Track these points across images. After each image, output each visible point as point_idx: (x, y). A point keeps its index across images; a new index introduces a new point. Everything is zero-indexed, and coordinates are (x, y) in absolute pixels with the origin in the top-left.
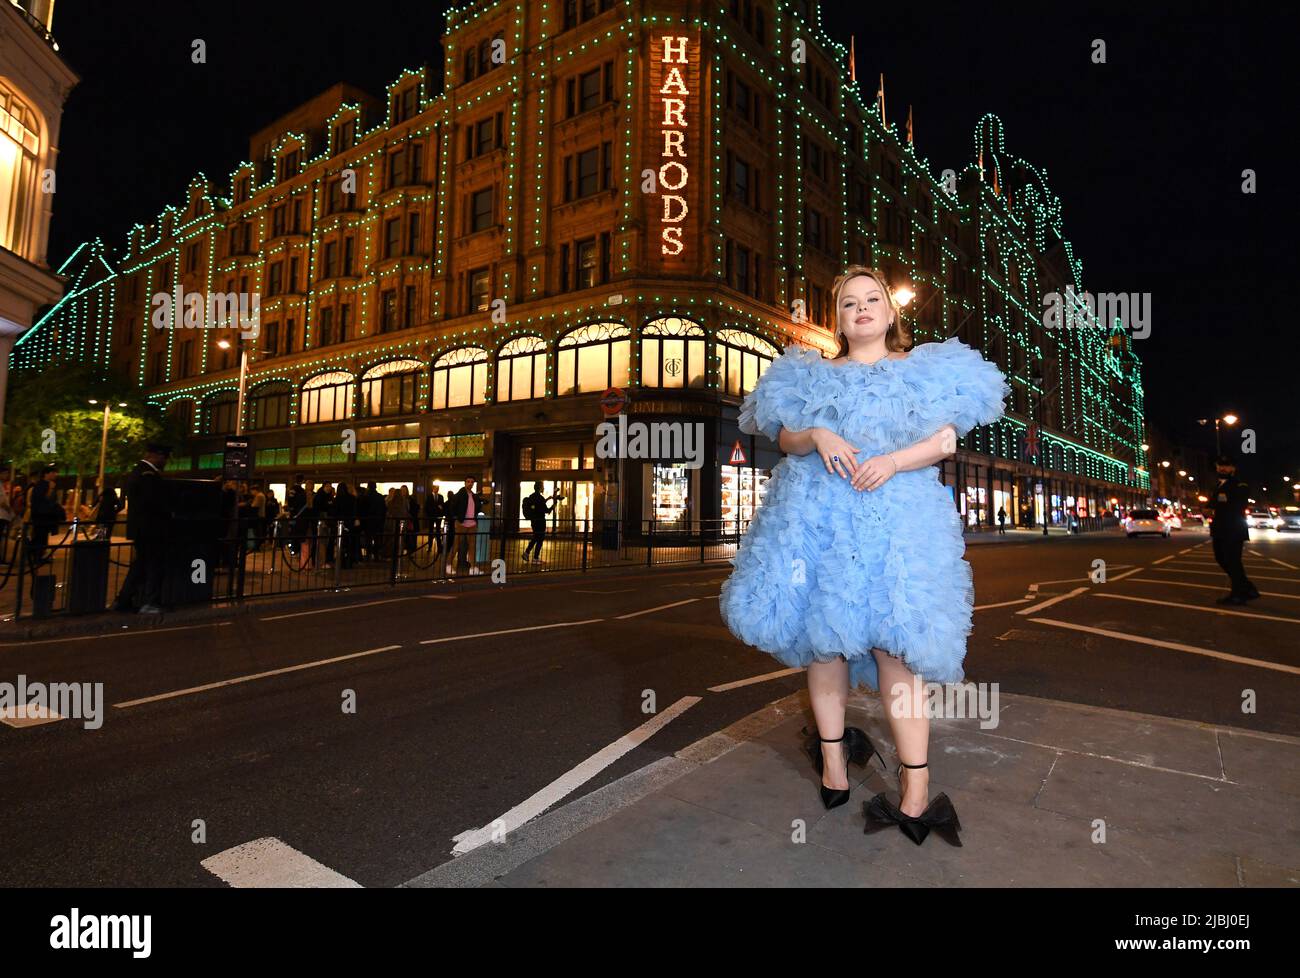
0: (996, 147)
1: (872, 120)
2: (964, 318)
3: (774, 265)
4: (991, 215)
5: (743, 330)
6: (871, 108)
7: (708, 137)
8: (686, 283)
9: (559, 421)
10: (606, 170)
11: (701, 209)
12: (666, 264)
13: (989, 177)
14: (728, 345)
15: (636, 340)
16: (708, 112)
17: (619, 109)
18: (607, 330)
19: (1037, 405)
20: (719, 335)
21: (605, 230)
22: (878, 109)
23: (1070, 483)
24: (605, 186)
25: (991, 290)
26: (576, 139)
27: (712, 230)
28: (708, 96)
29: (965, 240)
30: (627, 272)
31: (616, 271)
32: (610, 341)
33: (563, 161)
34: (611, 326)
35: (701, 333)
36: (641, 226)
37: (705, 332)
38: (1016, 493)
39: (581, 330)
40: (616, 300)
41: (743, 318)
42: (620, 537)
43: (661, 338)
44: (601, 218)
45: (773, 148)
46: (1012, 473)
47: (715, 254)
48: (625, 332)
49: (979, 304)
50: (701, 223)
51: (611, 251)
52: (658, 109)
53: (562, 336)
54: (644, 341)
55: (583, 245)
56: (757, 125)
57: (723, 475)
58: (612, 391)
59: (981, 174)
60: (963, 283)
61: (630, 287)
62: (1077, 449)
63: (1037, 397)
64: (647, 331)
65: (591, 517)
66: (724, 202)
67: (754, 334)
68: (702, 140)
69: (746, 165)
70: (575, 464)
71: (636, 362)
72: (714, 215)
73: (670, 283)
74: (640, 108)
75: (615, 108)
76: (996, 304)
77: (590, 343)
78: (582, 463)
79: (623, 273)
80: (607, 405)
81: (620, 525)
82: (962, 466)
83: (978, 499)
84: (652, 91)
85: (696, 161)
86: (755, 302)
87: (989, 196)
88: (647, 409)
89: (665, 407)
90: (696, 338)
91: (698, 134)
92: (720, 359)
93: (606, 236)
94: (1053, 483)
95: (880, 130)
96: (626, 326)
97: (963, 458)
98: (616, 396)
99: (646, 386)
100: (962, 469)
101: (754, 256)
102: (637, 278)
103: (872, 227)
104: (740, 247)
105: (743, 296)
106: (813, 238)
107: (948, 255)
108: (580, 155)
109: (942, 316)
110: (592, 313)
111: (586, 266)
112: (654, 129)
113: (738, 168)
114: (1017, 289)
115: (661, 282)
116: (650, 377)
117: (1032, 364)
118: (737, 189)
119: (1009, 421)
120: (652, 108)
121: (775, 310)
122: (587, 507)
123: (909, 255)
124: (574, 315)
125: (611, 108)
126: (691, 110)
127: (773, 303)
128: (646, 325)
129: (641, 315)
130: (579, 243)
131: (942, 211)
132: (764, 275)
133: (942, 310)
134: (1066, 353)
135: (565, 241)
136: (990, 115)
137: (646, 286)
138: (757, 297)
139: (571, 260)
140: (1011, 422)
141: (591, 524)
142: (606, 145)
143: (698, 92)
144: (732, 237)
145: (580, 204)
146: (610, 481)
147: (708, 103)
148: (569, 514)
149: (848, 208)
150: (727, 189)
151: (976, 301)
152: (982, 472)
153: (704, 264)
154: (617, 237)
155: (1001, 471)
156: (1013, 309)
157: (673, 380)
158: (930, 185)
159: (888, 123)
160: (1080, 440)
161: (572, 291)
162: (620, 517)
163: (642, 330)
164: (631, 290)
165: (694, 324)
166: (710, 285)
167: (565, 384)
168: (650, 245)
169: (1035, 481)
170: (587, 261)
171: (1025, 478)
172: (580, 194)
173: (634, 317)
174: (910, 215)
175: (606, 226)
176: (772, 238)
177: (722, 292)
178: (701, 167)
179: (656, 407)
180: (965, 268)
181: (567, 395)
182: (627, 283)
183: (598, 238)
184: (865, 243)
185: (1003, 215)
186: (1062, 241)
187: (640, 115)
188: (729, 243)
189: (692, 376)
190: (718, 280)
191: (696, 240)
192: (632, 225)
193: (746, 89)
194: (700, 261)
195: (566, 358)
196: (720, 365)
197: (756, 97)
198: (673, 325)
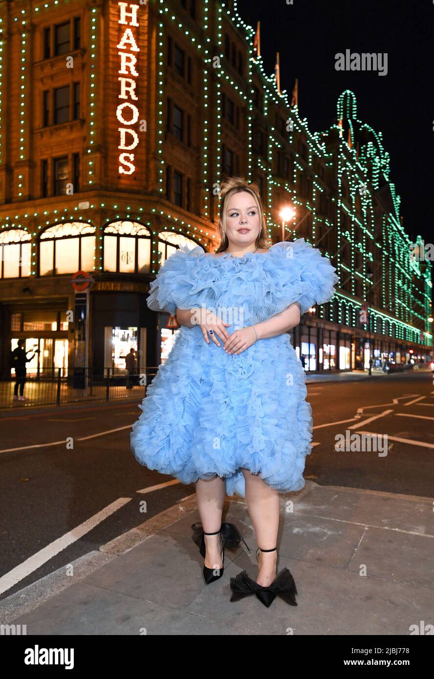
0: (351, 114)
1: (270, 86)
2: (326, 231)
3: (201, 188)
4: (345, 161)
5: (178, 233)
6: (269, 78)
7: (153, 87)
8: (137, 197)
9: (41, 295)
10: (76, 105)
11: (148, 142)
12: (122, 181)
13: (346, 134)
14: (167, 243)
15: (100, 235)
16: (153, 67)
17: (86, 57)
18: (78, 228)
19: (369, 291)
20: (162, 235)
21: (75, 151)
22: (275, 79)
23: (386, 342)
24: (75, 116)
25: (344, 214)
26: (52, 77)
27: (157, 158)
28: (154, 54)
29: (329, 178)
30: (93, 185)
31: (84, 184)
32: (80, 236)
33: (41, 94)
34: (81, 225)
35: (148, 234)
36: (103, 150)
37: (151, 233)
38: (353, 348)
39: (57, 226)
40: (85, 205)
41: (178, 224)
42: (87, 380)
43: (118, 236)
44: (72, 142)
45: (201, 100)
46: (351, 336)
47: (158, 176)
48: (92, 230)
49: (335, 223)
50: (148, 153)
51: (81, 168)
52: (116, 60)
53: (43, 231)
54: (106, 237)
55: (59, 161)
56: (189, 81)
57: (162, 335)
58: (80, 274)
59: (341, 133)
60: (326, 208)
61: (95, 196)
62: (391, 320)
63: (369, 286)
64: (107, 230)
65: (67, 366)
66: (165, 137)
67: (186, 236)
68: (149, 88)
69: (182, 111)
70: (54, 327)
71: (100, 253)
72: (158, 147)
73: (125, 195)
74: (102, 57)
75: (83, 56)
76: (346, 223)
77: (65, 237)
78: (59, 326)
79: (89, 185)
80: (77, 284)
81: (87, 371)
82: (321, 330)
83: (330, 353)
84: (111, 45)
85: (144, 104)
86: (186, 213)
87: (344, 147)
88: (108, 288)
89: (121, 286)
90: (144, 237)
91: (146, 83)
92: (161, 253)
93: (76, 156)
94: (376, 342)
95: (275, 94)
96: (92, 226)
97: (322, 326)
98: (83, 277)
99: (107, 271)
100: (321, 332)
101: (186, 179)
102: (99, 190)
103: (267, 164)
104: (176, 172)
105: (178, 209)
106: (227, 169)
107: (318, 187)
108: (56, 90)
109: (312, 230)
110: (66, 215)
111: (62, 178)
112: (113, 76)
113: (176, 113)
114: (359, 214)
115: (118, 194)
116: (110, 265)
117: (366, 265)
118: (174, 129)
119: (351, 302)
120: (111, 59)
121: (200, 220)
122: (64, 358)
123: (292, 186)
124: (51, 216)
125: (79, 55)
126: (140, 64)
127: (199, 214)
128: (107, 225)
129: (103, 219)
130: (55, 160)
131: (315, 156)
132: (193, 194)
133: (312, 225)
134: (387, 258)
135: (45, 157)
136: (348, 92)
137: (106, 196)
138: (188, 210)
139: (49, 173)
140: (353, 303)
141: (67, 370)
142: (76, 84)
143: (146, 51)
144: (171, 164)
145: (56, 129)
146: (79, 340)
147: (154, 60)
148: (49, 363)
149: (252, 150)
150: (167, 127)
151: (333, 220)
152: (334, 335)
153: (150, 183)
154: (85, 158)
155: (345, 334)
156: (357, 228)
157: (127, 267)
158: (308, 138)
159: (281, 90)
160: (393, 314)
161: (51, 197)
162: (87, 366)
163: (104, 229)
164: (96, 199)
165: (143, 227)
166: (155, 198)
167: (46, 268)
168: (110, 166)
169: (365, 340)
170: (62, 175)
171: (359, 339)
172: (56, 122)
173: (98, 219)
174: (295, 159)
175: (77, 148)
176: (200, 167)
177: (163, 204)
178: (149, 109)
179: (114, 287)
180: (328, 197)
181: (47, 276)
182: (92, 193)
183: (70, 157)
184: (263, 175)
185: (353, 163)
186: (389, 183)
187: (102, 65)
188: (168, 169)
189: (141, 265)
190: (160, 195)
191: (144, 164)
192: (96, 149)
193: (182, 52)
194: (147, 179)
195: (46, 248)
196: (160, 257)
197: (189, 59)
198: (127, 227)
